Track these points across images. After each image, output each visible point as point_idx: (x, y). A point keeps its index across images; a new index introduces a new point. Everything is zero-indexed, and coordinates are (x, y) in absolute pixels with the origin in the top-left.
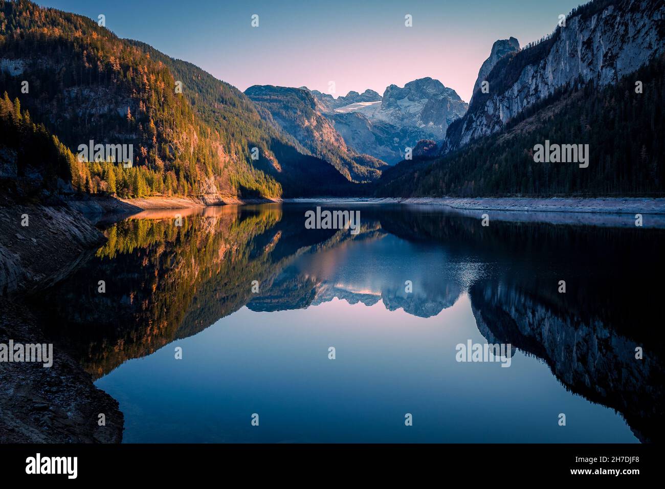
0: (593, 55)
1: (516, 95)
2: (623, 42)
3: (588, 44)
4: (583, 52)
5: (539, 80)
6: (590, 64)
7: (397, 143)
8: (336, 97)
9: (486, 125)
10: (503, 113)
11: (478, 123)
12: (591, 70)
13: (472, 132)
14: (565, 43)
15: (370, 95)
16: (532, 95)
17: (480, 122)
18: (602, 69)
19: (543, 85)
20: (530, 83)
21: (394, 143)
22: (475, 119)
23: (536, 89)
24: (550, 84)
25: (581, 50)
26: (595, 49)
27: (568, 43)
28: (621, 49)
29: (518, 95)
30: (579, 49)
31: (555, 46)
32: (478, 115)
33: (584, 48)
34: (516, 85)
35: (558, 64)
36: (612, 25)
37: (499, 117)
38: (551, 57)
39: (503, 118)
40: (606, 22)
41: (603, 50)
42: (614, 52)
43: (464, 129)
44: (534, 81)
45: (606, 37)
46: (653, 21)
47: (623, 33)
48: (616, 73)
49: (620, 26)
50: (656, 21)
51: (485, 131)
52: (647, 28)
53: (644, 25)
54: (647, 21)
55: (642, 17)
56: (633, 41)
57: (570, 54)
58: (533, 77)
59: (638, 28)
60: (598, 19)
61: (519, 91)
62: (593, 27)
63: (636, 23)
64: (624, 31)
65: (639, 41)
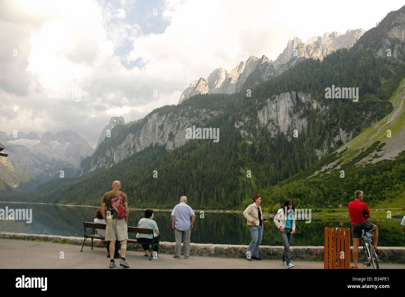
0: (163, 134)
1: (123, 148)
2: (177, 129)
3: (161, 127)
5: (136, 142)
6: (162, 137)
7: (48, 167)
9: (105, 163)
10: (116, 157)
11: (101, 161)
12: (162, 141)
13: (97, 166)
15: (33, 136)
16: (132, 149)
18: (168, 141)
19: (138, 145)
20: (131, 142)
21: (46, 168)
22: (99, 159)
23: (134, 146)
24: (141, 145)
25: (158, 130)
26: (164, 130)
27: (151, 125)
28: (176, 132)
29: (124, 148)
30: (157, 129)
31: (145, 125)
32: (101, 156)
34: (123, 142)
35: (146, 135)
36: (172, 121)
37: (114, 159)
38: (143, 131)
39: (116, 160)
40: (170, 118)
41: (168, 132)
42: (173, 134)
43: (92, 164)
44: (133, 142)
45: (169, 126)
46: (190, 122)
47: (177, 125)
48: (174, 144)
49: (176, 122)
50: (192, 123)
51: (105, 166)
52: (188, 125)
53: (187, 123)
54: (188, 122)
55: (186, 119)
56: (182, 130)
57: (152, 131)
58: (133, 140)
59: (184, 124)
60: (166, 117)
61: (125, 146)
62: (163, 120)
63: (183, 122)
64: (178, 124)
65: (185, 130)
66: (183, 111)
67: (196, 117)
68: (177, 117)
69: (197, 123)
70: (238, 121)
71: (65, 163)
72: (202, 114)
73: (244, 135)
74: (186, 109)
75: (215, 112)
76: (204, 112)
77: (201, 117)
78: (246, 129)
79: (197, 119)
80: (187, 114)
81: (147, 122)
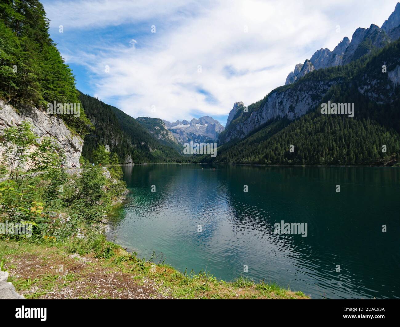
0: (283, 107)
1: (249, 122)
2: (297, 102)
3: (281, 103)
4: (279, 106)
5: (259, 117)
6: (283, 111)
8: (171, 123)
9: (236, 134)
10: (245, 129)
11: (233, 133)
12: (283, 113)
13: (230, 137)
14: (270, 103)
15: (185, 122)
16: (256, 123)
17: (234, 133)
18: (288, 113)
19: (261, 119)
20: (255, 118)
22: (231, 132)
24: (264, 118)
25: (278, 105)
26: (284, 105)
27: (271, 103)
28: (296, 105)
29: (250, 123)
30: (277, 105)
31: (266, 103)
32: (233, 130)
33: (279, 105)
34: (249, 118)
35: (268, 111)
36: (291, 96)
37: (243, 131)
38: (264, 108)
39: (245, 131)
40: (289, 95)
41: (288, 105)
42: (293, 106)
43: (226, 136)
44: (257, 117)
45: (289, 101)
46: (309, 94)
47: (296, 99)
48: (295, 115)
49: (295, 97)
50: (310, 95)
51: (237, 136)
52: (307, 97)
53: (305, 96)
54: (306, 94)
55: (304, 93)
56: (301, 102)
57: (272, 107)
58: (256, 116)
59: (303, 97)
60: (284, 94)
61: (251, 121)
62: (282, 97)
63: (302, 95)
64: (297, 98)
65: (304, 102)
66: (301, 87)
67: (314, 90)
68: (295, 93)
69: (316, 94)
70: (363, 86)
71: (207, 137)
72: (320, 86)
73: (372, 97)
74: (304, 85)
75: (333, 82)
76: (322, 84)
77: (319, 89)
78: (373, 91)
79: (315, 91)
80: (305, 88)
81: (268, 101)
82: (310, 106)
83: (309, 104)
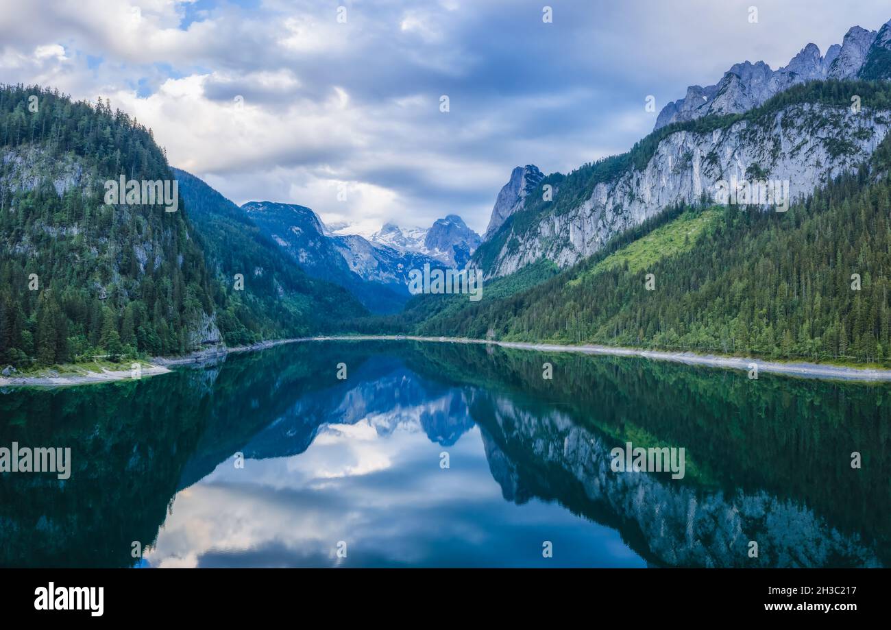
1: (588, 215)
2: (775, 157)
3: (713, 158)
4: (705, 166)
11: (528, 246)
17: (531, 246)
20: (605, 203)
22: (521, 241)
24: (647, 202)
25: (701, 164)
27: (670, 158)
28: (773, 164)
29: (591, 215)
30: (696, 164)
33: (706, 163)
34: (587, 203)
35: (659, 179)
36: (751, 140)
38: (648, 172)
40: (742, 137)
41: (742, 165)
42: (762, 168)
45: (744, 152)
46: (818, 138)
47: (772, 148)
49: (765, 141)
50: (821, 139)
51: (544, 256)
52: (809, 145)
53: (805, 142)
54: (808, 137)
55: (800, 134)
56: (791, 158)
57: (673, 170)
59: (796, 144)
60: (724, 134)
61: (593, 210)
62: (716, 141)
63: (792, 139)
64: (774, 146)
65: (801, 156)
66: (785, 116)
67: (832, 127)
68: (766, 131)
69: (839, 138)
74: (794, 112)
77: (848, 126)
79: (835, 131)
80: (799, 121)
81: (657, 153)
82: (823, 170)
83: (818, 164)
